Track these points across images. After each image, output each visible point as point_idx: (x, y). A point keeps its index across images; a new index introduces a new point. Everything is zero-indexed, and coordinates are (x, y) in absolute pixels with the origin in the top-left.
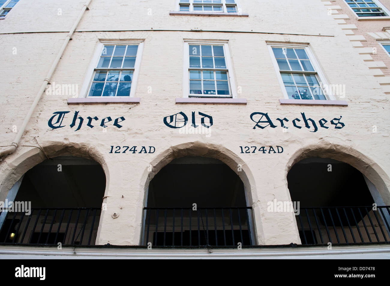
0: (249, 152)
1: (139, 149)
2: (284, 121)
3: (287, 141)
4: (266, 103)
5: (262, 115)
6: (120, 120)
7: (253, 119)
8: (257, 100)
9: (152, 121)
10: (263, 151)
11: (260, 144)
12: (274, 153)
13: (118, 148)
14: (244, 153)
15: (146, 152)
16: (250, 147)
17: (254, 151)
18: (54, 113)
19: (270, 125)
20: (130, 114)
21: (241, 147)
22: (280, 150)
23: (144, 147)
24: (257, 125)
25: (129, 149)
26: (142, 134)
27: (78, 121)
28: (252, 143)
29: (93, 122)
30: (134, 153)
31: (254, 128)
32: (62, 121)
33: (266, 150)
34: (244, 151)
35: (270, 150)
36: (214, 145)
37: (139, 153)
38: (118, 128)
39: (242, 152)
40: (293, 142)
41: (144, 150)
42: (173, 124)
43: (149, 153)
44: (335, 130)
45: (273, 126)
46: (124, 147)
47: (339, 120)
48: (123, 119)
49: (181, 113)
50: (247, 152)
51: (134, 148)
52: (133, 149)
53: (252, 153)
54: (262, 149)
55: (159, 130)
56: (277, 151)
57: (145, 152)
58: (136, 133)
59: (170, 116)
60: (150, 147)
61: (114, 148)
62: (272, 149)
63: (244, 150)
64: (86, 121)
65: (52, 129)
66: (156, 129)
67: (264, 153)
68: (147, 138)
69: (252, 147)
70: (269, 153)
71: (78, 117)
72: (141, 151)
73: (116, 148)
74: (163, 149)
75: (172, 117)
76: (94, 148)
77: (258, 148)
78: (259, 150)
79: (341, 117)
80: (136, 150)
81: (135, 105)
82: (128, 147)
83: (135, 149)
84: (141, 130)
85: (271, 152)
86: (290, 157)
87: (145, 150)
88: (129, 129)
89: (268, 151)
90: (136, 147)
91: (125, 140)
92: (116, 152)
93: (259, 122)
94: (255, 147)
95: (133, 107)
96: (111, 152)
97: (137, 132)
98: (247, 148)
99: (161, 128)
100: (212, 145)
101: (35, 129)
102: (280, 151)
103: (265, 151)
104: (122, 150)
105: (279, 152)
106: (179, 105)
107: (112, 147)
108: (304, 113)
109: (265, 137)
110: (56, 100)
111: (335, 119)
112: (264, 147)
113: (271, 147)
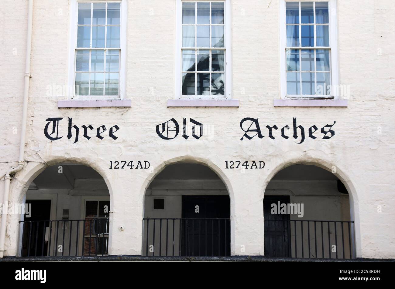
0: (233, 168)
1: (135, 164)
2: (273, 129)
3: (270, 156)
4: (259, 105)
5: (252, 121)
6: (114, 129)
7: (242, 128)
8: (250, 101)
9: (145, 130)
10: (246, 166)
11: (245, 158)
12: (256, 168)
13: (117, 163)
14: (228, 168)
15: (142, 168)
16: (234, 162)
17: (238, 166)
18: (47, 120)
19: (258, 135)
20: (123, 121)
21: (227, 162)
22: (262, 164)
23: (139, 162)
24: (246, 135)
25: (127, 164)
26: (136, 146)
27: (73, 130)
28: (238, 157)
29: (89, 132)
30: (131, 168)
31: (242, 139)
32: (57, 131)
33: (249, 165)
34: (229, 167)
35: (253, 165)
36: (202, 158)
37: (136, 168)
38: (113, 140)
39: (227, 168)
40: (276, 156)
41: (139, 165)
42: (164, 134)
43: (144, 168)
44: (322, 141)
45: (260, 136)
46: (122, 162)
47: (331, 126)
48: (117, 128)
49: (173, 120)
50: (231, 167)
51: (131, 162)
52: (130, 164)
53: (236, 168)
54: (246, 163)
55: (153, 142)
56: (258, 166)
57: (140, 167)
58: (131, 146)
59: (162, 124)
60: (145, 162)
61: (113, 163)
62: (254, 164)
63: (229, 165)
64: (82, 131)
65: (50, 140)
66: (149, 141)
67: (247, 168)
68: (141, 151)
69: (236, 162)
70: (251, 168)
71: (73, 125)
72: (138, 166)
73: (115, 162)
74: (156, 164)
75: (164, 125)
76: (95, 163)
77: (242, 163)
78: (243, 165)
79: (335, 122)
80: (133, 166)
81: (127, 109)
82: (126, 162)
83: (131, 164)
84: (136, 141)
85: (253, 167)
86: (269, 173)
87: (141, 166)
88: (124, 141)
89: (251, 166)
90: (133, 162)
91: (122, 155)
92: (115, 168)
93: (248, 130)
94: (240, 162)
95: (125, 112)
96: (111, 168)
97: (132, 144)
98: (232, 163)
99: (155, 140)
100: (200, 158)
101: (33, 141)
102: (262, 166)
103: (248, 167)
104: (121, 165)
105: (260, 168)
106: (172, 109)
107: (111, 162)
108: (296, 118)
109: (250, 151)
110: (45, 102)
111: (327, 126)
112: (248, 162)
113: (254, 162)
